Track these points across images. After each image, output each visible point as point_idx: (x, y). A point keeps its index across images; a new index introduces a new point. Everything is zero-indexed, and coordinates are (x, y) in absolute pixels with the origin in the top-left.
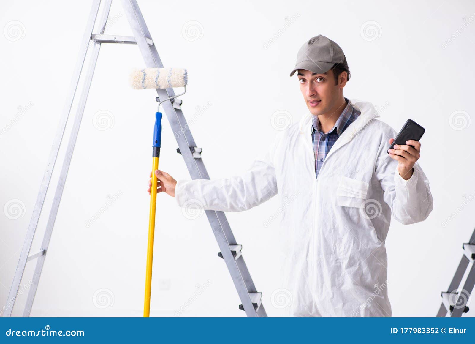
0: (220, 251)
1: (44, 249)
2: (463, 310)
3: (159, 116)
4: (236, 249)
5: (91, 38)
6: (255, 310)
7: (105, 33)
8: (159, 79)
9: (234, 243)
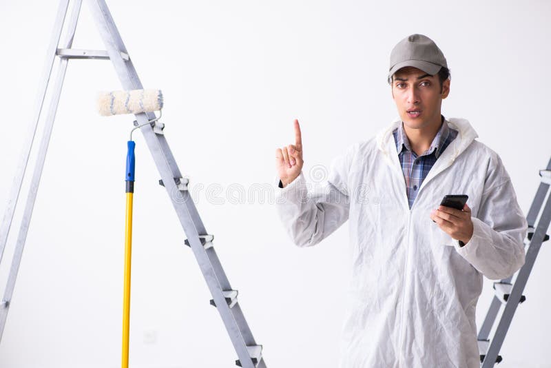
0: (212, 299)
1: (6, 300)
2: (495, 360)
3: (132, 145)
4: (231, 295)
5: (57, 53)
6: (255, 365)
7: (72, 48)
8: (129, 102)
9: (228, 289)
